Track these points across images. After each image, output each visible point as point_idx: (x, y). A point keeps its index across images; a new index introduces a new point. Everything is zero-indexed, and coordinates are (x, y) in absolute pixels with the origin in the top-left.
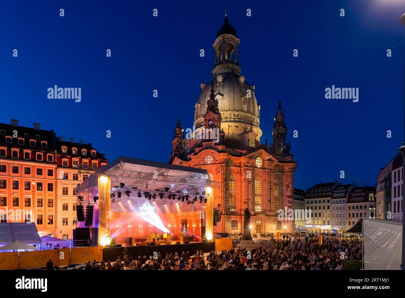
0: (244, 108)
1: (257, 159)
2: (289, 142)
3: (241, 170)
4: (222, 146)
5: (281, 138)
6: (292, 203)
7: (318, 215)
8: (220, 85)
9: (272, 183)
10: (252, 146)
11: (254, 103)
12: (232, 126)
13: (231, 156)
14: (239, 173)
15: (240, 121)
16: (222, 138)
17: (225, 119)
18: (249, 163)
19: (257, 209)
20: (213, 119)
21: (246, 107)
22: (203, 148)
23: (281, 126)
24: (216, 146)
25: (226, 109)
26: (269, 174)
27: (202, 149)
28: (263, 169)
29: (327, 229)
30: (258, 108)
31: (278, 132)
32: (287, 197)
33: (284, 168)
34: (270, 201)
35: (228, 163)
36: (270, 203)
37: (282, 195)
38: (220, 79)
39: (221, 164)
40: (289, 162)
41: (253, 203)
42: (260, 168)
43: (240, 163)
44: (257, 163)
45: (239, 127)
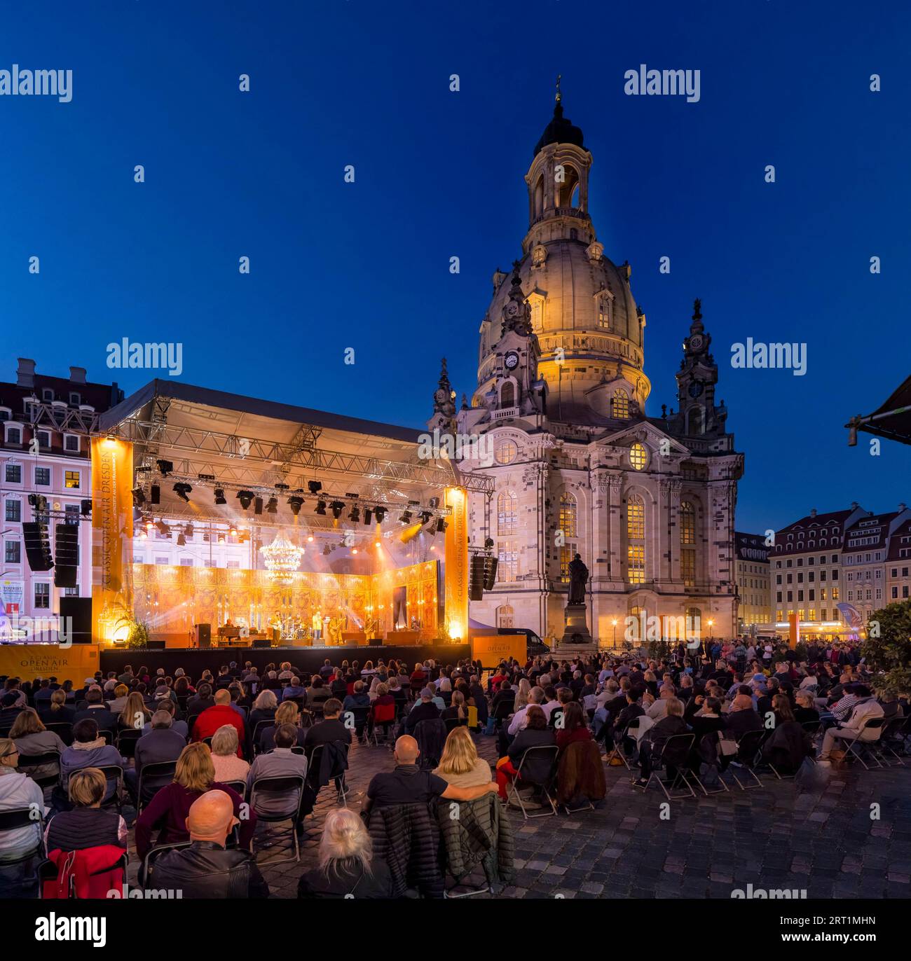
0: (601, 323)
1: (633, 448)
2: (722, 402)
3: (590, 477)
4: (539, 416)
5: (701, 393)
6: (729, 559)
7: (806, 596)
8: (540, 270)
9: (674, 508)
10: (621, 416)
11: (626, 309)
12: (568, 369)
13: (562, 441)
14: (584, 485)
15: (589, 355)
16: (541, 397)
17: (551, 352)
18: (611, 458)
19: (633, 577)
20: (517, 352)
21: (606, 319)
22: (491, 424)
23: (699, 363)
24: (522, 418)
25: (553, 327)
26: (666, 485)
27: (489, 427)
28: (649, 473)
29: (830, 631)
30: (640, 321)
31: (691, 379)
32: (718, 546)
33: (708, 470)
34: (669, 556)
35: (556, 462)
36: (670, 560)
37: (704, 541)
38: (539, 255)
39: (537, 463)
40: (721, 453)
41: (621, 563)
42: (642, 471)
43: (588, 460)
44: (632, 460)
45: (588, 369)
